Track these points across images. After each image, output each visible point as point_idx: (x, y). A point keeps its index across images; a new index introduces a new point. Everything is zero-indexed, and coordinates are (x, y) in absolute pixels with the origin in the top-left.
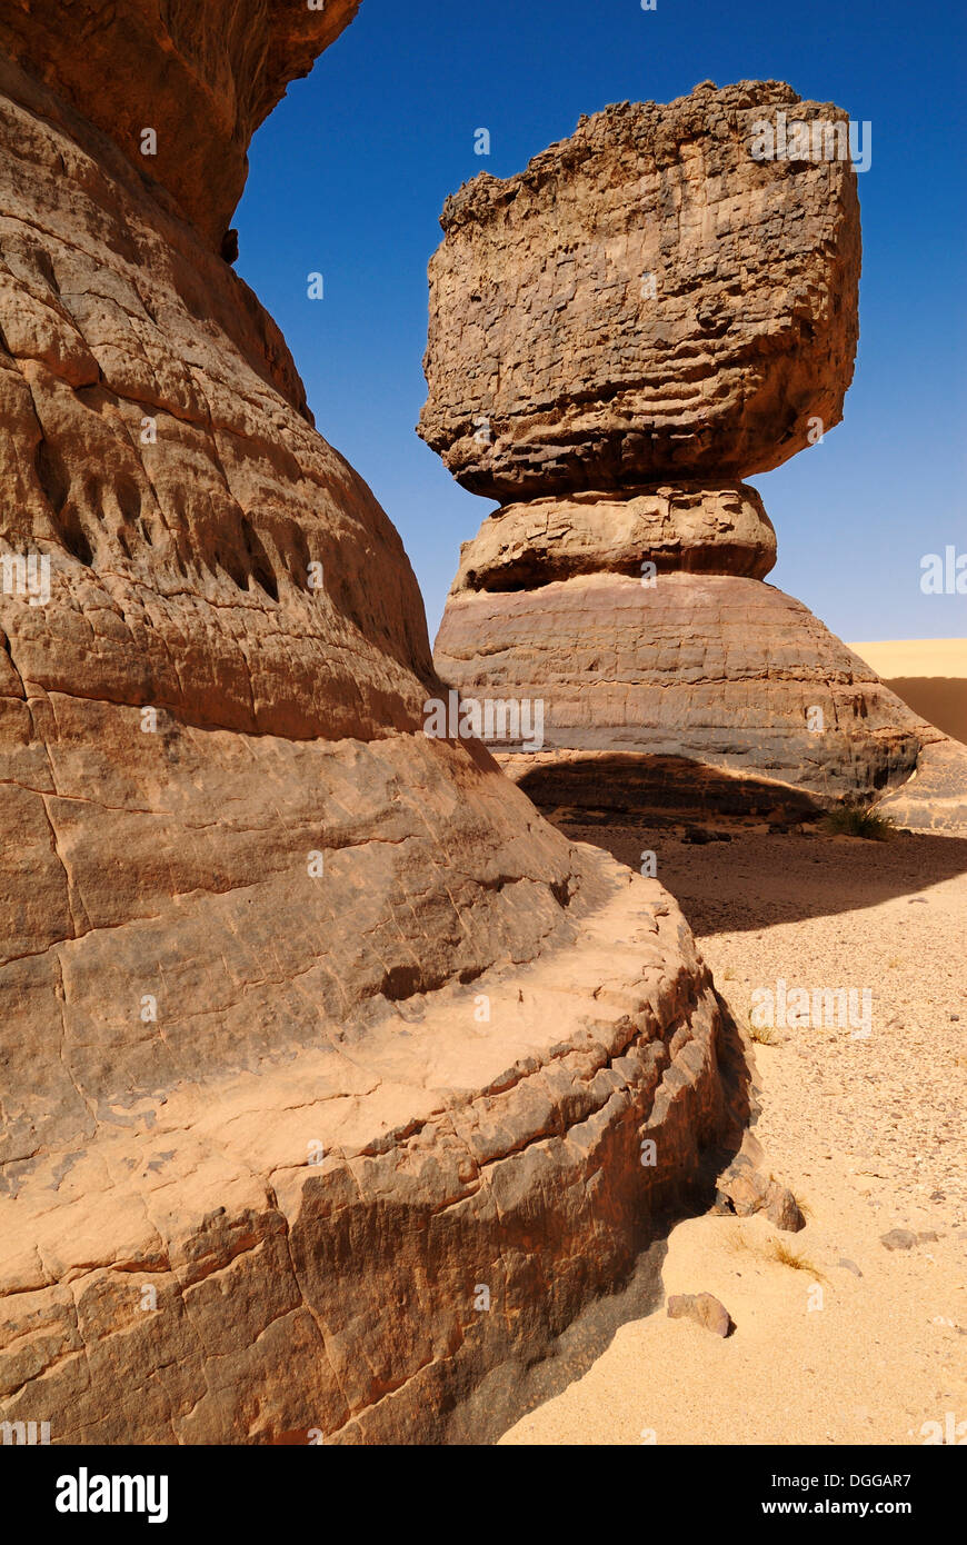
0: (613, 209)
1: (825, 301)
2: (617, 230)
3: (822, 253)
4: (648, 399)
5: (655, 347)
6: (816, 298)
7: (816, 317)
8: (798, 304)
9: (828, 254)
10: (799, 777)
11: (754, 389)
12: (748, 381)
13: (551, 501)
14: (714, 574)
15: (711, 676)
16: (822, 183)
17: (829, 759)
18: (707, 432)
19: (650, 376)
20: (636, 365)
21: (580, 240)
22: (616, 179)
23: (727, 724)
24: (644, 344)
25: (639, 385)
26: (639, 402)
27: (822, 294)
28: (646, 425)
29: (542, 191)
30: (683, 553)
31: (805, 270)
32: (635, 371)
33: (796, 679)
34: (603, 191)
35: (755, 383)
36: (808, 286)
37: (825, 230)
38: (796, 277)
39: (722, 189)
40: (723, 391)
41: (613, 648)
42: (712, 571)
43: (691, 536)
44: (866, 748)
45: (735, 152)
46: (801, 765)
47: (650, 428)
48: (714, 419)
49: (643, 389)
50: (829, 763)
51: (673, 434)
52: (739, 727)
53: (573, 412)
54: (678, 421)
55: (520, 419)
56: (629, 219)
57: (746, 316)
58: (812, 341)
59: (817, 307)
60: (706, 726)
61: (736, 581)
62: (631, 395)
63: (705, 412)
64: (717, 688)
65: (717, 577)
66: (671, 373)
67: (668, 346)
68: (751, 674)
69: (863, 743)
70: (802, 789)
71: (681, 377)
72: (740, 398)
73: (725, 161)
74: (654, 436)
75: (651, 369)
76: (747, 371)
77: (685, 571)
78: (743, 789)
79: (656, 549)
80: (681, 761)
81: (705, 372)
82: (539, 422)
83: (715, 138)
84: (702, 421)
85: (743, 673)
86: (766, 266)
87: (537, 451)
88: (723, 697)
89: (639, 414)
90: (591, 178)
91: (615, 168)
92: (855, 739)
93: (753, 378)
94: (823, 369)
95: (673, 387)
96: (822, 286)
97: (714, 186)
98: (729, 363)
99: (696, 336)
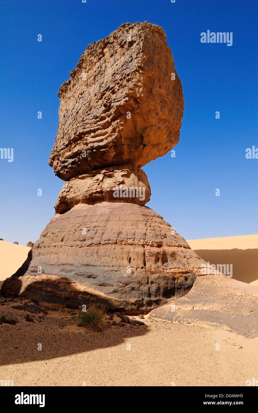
0: (91, 77)
1: (141, 89)
2: (92, 84)
3: (138, 71)
4: (93, 137)
5: (94, 118)
6: (137, 89)
7: (138, 96)
8: (130, 91)
9: (141, 71)
10: (112, 290)
11: (122, 127)
12: (120, 125)
13: (74, 179)
14: (118, 202)
15: (95, 243)
16: (138, 46)
17: (132, 282)
18: (113, 147)
19: (92, 129)
20: (88, 126)
21: (84, 90)
22: (90, 67)
23: (96, 264)
24: (91, 118)
25: (89, 132)
26: (89, 139)
27: (140, 87)
28: (91, 147)
29: (75, 77)
30: (104, 194)
31: (132, 79)
32: (88, 128)
33: (129, 244)
34: (88, 72)
35: (122, 125)
36: (134, 84)
37: (138, 63)
38: (130, 82)
39: (114, 60)
40: (114, 131)
41: (69, 232)
42: (117, 201)
43: (106, 187)
44: (159, 277)
45: (116, 46)
46: (115, 285)
47: (92, 148)
48: (113, 141)
49: (91, 134)
50: (132, 284)
51: (101, 149)
52: (99, 266)
53: (74, 145)
54: (101, 144)
55: (62, 151)
56: (94, 79)
57: (116, 100)
58: (139, 106)
59: (138, 92)
60: (88, 265)
61: (124, 204)
62: (87, 136)
63: (110, 139)
64: (95, 248)
65: (119, 203)
66: (98, 127)
67: (97, 117)
68: (110, 242)
69: (157, 275)
70: (109, 297)
71: (102, 128)
72: (119, 132)
73: (114, 50)
74: (94, 150)
75: (93, 126)
76: (118, 121)
77: (107, 201)
78: (81, 295)
79: (94, 193)
80: (66, 281)
81: (108, 124)
82: (67, 151)
83: (111, 44)
84: (109, 143)
85: (107, 242)
86: (122, 81)
87: (67, 161)
88: (97, 253)
89: (89, 143)
90: (85, 68)
91: (89, 63)
92: (152, 273)
93: (121, 123)
94: (149, 117)
95: (99, 132)
96: (140, 84)
97: (112, 59)
98: (113, 120)
99: (104, 112)
